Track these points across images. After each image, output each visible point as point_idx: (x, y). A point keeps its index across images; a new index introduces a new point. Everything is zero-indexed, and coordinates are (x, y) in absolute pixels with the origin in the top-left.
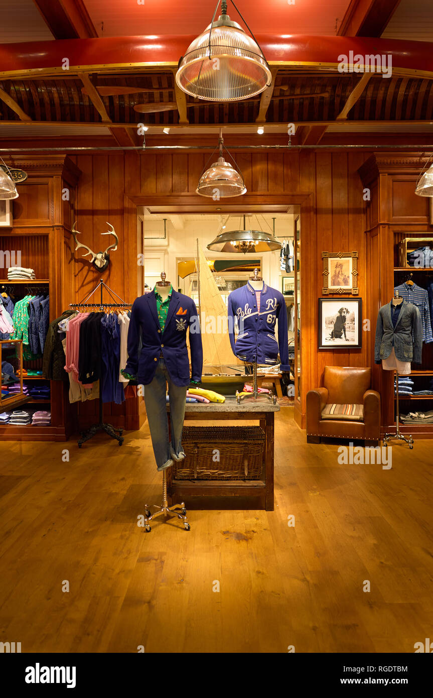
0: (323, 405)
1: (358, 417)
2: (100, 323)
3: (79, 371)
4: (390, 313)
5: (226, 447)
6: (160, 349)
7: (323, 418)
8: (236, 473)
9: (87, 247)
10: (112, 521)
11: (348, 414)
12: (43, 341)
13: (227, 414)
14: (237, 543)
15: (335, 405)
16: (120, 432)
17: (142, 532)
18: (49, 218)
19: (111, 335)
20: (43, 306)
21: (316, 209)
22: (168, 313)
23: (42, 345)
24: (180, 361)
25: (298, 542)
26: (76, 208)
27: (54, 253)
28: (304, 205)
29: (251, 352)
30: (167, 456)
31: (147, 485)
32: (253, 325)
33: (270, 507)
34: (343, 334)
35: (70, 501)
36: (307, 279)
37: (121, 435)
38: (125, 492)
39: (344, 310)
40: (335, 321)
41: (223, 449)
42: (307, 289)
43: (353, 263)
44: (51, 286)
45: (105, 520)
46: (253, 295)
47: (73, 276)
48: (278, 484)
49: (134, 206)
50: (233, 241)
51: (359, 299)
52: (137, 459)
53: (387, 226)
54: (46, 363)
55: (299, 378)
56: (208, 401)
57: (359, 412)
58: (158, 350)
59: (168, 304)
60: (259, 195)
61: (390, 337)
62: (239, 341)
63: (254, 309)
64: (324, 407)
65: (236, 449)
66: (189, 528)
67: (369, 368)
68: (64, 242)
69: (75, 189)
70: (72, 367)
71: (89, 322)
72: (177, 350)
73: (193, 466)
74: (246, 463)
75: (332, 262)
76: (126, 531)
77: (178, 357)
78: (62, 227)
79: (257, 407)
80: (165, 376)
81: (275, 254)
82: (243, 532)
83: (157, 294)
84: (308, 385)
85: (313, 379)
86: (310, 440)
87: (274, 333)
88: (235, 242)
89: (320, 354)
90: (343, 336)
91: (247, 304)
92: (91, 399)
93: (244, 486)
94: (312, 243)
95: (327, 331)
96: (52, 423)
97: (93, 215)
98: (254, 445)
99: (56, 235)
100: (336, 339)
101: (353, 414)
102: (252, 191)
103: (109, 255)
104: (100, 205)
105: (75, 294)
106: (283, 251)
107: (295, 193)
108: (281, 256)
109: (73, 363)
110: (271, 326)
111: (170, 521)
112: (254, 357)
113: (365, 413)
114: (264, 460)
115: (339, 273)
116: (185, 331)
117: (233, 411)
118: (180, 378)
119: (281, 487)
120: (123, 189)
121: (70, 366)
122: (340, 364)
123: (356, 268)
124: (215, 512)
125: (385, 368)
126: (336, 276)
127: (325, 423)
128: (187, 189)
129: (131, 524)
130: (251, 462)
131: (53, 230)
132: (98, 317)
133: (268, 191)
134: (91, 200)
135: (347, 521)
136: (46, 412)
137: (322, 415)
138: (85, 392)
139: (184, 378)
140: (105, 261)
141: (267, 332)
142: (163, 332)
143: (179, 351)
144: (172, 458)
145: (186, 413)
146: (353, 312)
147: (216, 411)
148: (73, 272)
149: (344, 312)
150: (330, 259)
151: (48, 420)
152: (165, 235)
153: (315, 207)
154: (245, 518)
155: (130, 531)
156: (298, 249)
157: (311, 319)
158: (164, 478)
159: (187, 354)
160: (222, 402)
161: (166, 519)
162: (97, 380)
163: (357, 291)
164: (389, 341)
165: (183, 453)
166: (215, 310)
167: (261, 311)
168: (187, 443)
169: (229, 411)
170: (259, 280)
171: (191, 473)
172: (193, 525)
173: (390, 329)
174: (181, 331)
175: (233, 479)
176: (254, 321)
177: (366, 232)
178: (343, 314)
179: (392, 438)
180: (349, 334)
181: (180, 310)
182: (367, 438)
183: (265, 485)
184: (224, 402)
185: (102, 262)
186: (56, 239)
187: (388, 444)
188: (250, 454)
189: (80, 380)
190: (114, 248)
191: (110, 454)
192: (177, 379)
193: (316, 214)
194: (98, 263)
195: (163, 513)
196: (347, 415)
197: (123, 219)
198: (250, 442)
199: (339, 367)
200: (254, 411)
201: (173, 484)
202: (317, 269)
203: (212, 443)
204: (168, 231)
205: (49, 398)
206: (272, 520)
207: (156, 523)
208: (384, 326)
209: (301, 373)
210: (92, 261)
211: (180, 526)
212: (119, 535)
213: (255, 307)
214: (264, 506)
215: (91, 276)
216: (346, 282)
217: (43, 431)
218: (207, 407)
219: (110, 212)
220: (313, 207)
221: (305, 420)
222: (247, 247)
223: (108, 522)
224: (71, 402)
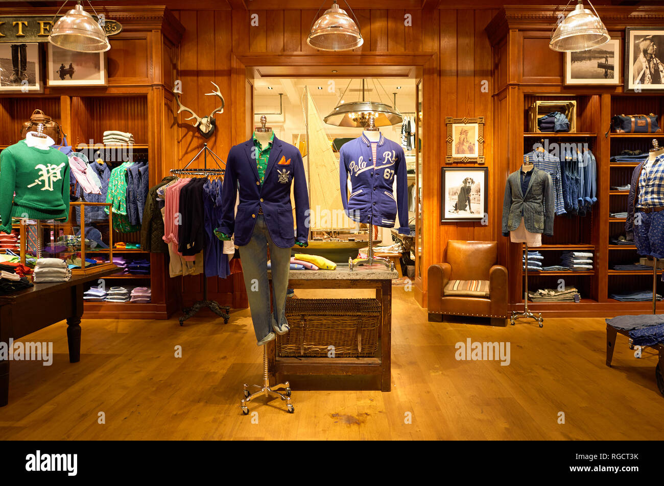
0: (445, 281)
1: (484, 293)
2: (202, 188)
3: (179, 241)
4: (519, 180)
5: (337, 320)
6: (259, 204)
7: (445, 294)
8: (349, 349)
9: (190, 110)
10: (206, 402)
11: (473, 290)
12: (141, 211)
13: (338, 282)
14: (348, 427)
15: (458, 281)
16: (227, 309)
17: (238, 414)
18: (147, 77)
19: (215, 203)
20: (142, 173)
21: (440, 71)
22: (268, 162)
23: (141, 215)
24: (282, 218)
25: (417, 426)
26: (179, 69)
27: (153, 114)
28: (427, 66)
29: (366, 211)
30: (268, 329)
31: (250, 364)
32: (368, 181)
33: (386, 387)
34: (468, 206)
35: (161, 381)
36: (429, 146)
37: (228, 314)
38: (225, 372)
39: (469, 180)
40: (459, 192)
41: (333, 322)
42: (429, 157)
43: (479, 130)
44: (150, 151)
45: (198, 402)
46: (368, 147)
47: (176, 142)
48: (395, 363)
49: (243, 66)
50: (351, 112)
51: (485, 169)
52: (242, 338)
53: (517, 87)
54: (144, 233)
55: (420, 257)
56: (317, 268)
57: (484, 288)
58: (257, 205)
59: (269, 152)
60: (378, 55)
61: (520, 206)
62: (353, 199)
63: (370, 162)
64: (447, 283)
65: (349, 322)
66: (293, 410)
67: (496, 242)
68: (165, 104)
69: (177, 47)
70: (171, 237)
71: (190, 188)
72: (279, 206)
73: (300, 341)
74: (360, 338)
75: (456, 128)
76: (220, 414)
77: (280, 214)
78: (162, 86)
79: (372, 274)
80: (265, 237)
81: (396, 132)
82: (355, 415)
83: (256, 140)
84: (429, 260)
85: (435, 254)
86: (432, 318)
87: (392, 191)
88: (353, 114)
89: (443, 228)
90: (468, 208)
91: (362, 157)
92: (194, 274)
93: (357, 364)
94: (435, 108)
95: (450, 202)
96: (153, 299)
97: (198, 76)
98: (369, 317)
99: (155, 94)
100: (460, 211)
101: (479, 289)
102: (371, 50)
103: (215, 119)
104: (205, 65)
105: (178, 163)
106: (404, 128)
107: (417, 53)
108: (402, 133)
109: (172, 232)
110: (388, 182)
111: (272, 403)
112: (369, 218)
113: (491, 288)
114: (380, 337)
115: (464, 140)
116: (289, 184)
117: (345, 278)
118: (282, 238)
119: (399, 366)
120: (230, 48)
121: (169, 237)
122: (463, 238)
123: (483, 135)
124: (324, 393)
125: (513, 240)
126: (461, 143)
127: (447, 299)
128: (299, 49)
129: (227, 406)
130: (365, 337)
131: (153, 90)
132: (200, 182)
133: (388, 50)
134: (195, 60)
135: (474, 402)
136: (145, 288)
137: (445, 291)
138: (187, 266)
139: (287, 238)
140: (211, 126)
141: (384, 190)
142: (262, 184)
143: (282, 207)
144: (274, 331)
145: (290, 280)
146: (479, 183)
147: (325, 278)
148: (176, 138)
149: (469, 182)
150: (454, 125)
151: (148, 297)
152: (281, 110)
153: (438, 69)
154: (358, 399)
155: (225, 414)
156: (420, 123)
157: (433, 189)
158: (265, 354)
159: (291, 211)
160: (333, 268)
161: (267, 400)
162: (199, 252)
163: (483, 159)
164: (519, 210)
165: (287, 326)
166: (325, 166)
167: (378, 164)
168: (293, 315)
169: (340, 278)
170: (375, 130)
171: (298, 350)
172: (298, 407)
173: (519, 198)
174: (284, 184)
175: (345, 356)
176: (369, 176)
177: (493, 96)
178: (468, 185)
179: (520, 316)
180: (474, 206)
181: (282, 159)
182: (494, 315)
183: (380, 362)
184: (335, 269)
185: (207, 127)
186: (155, 99)
187: (516, 323)
188: (364, 327)
189: (179, 252)
190: (220, 111)
191: (213, 332)
192: (280, 239)
193: (440, 76)
194: (203, 128)
195: (263, 394)
196: (471, 291)
197: (230, 80)
198: (364, 314)
199: (463, 241)
200: (368, 278)
201: (276, 361)
202: (440, 136)
203: (321, 315)
204: (284, 107)
205: (149, 273)
206: (388, 402)
207: (256, 404)
208: (513, 195)
209: (422, 253)
210: (196, 125)
211: (284, 408)
212: (212, 418)
213: (370, 160)
214: (380, 387)
215: (196, 142)
216: (471, 150)
217: (143, 308)
218: (316, 273)
219: (215, 73)
220: (436, 68)
221: (426, 299)
222: (367, 120)
223: (201, 404)
224: (171, 276)
